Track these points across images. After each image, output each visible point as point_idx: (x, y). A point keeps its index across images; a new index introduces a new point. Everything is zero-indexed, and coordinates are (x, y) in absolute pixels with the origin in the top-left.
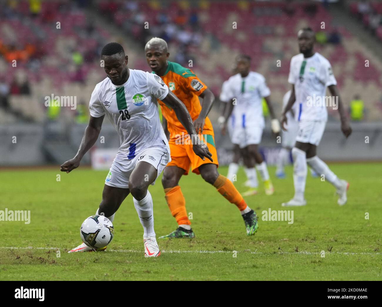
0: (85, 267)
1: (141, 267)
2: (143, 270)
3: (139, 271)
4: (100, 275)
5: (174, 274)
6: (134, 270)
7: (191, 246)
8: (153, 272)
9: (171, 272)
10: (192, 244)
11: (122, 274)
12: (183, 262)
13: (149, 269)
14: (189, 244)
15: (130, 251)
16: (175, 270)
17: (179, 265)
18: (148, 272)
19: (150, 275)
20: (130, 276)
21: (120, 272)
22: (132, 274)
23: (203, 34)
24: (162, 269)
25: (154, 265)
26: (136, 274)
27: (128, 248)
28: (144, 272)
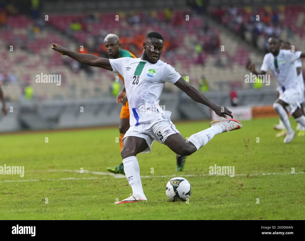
0: (212, 187)
1: (249, 185)
2: (251, 187)
3: (248, 188)
4: (222, 192)
5: (272, 189)
6: (245, 188)
7: (282, 170)
8: (258, 188)
9: (270, 187)
10: (282, 168)
11: (237, 190)
12: (277, 180)
13: (255, 187)
14: (281, 169)
15: (241, 175)
16: (272, 186)
17: (275, 182)
18: (255, 188)
19: (255, 190)
20: (242, 191)
21: (236, 189)
22: (244, 190)
23: (282, 28)
24: (264, 186)
25: (258, 184)
26: (246, 190)
27: (240, 173)
28: (252, 188)
